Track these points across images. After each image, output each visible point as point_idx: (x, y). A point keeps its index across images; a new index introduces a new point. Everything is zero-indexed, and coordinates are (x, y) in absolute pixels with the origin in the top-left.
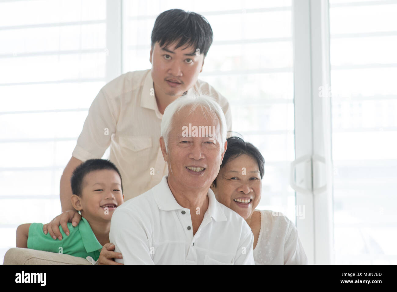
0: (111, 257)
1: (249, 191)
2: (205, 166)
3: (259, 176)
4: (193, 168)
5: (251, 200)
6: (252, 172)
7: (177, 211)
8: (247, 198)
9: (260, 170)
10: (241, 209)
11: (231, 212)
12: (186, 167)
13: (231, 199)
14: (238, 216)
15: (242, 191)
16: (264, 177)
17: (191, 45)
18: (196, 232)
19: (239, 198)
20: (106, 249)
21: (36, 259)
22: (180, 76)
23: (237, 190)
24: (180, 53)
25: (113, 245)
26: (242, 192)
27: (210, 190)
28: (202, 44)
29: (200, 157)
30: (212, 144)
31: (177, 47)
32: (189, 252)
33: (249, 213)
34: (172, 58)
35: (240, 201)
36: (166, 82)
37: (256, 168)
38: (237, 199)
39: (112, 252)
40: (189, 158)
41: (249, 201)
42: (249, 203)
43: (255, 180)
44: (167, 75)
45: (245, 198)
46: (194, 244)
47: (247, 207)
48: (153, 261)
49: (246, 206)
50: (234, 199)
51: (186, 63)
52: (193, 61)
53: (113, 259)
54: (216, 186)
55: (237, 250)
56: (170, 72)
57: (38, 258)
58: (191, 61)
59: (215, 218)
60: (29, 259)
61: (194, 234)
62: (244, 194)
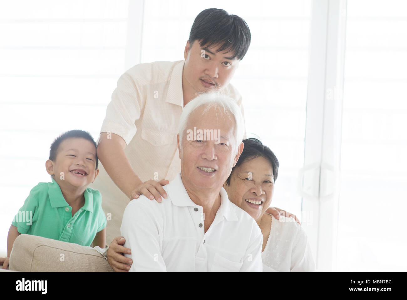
0: (120, 252)
1: (262, 193)
2: (216, 168)
3: (272, 179)
4: (204, 169)
5: (262, 202)
6: (266, 175)
7: (189, 207)
8: (258, 200)
9: (274, 174)
10: (252, 209)
11: (243, 212)
12: (198, 167)
13: (243, 199)
14: (249, 216)
15: (254, 192)
16: (276, 181)
17: (232, 50)
18: (208, 230)
19: (251, 199)
20: (116, 242)
21: (45, 247)
22: (215, 78)
23: (250, 190)
24: (220, 56)
25: (123, 239)
26: (255, 194)
27: (223, 188)
28: (242, 50)
29: (214, 157)
30: (226, 146)
31: (219, 50)
32: (200, 248)
33: (259, 214)
34: (210, 59)
35: (252, 202)
36: (200, 81)
37: (270, 172)
38: (248, 199)
39: (121, 247)
40: (203, 158)
41: (260, 203)
42: (259, 205)
43: (269, 183)
44: (203, 75)
45: (256, 200)
46: (204, 241)
47: (258, 209)
48: (162, 257)
49: (257, 207)
50: (245, 199)
51: (224, 66)
52: (230, 64)
53: (123, 254)
54: (229, 185)
55: (247, 250)
56: (206, 72)
57: (48, 246)
58: (229, 64)
59: (227, 218)
60: (39, 246)
61: (205, 232)
62: (257, 195)
